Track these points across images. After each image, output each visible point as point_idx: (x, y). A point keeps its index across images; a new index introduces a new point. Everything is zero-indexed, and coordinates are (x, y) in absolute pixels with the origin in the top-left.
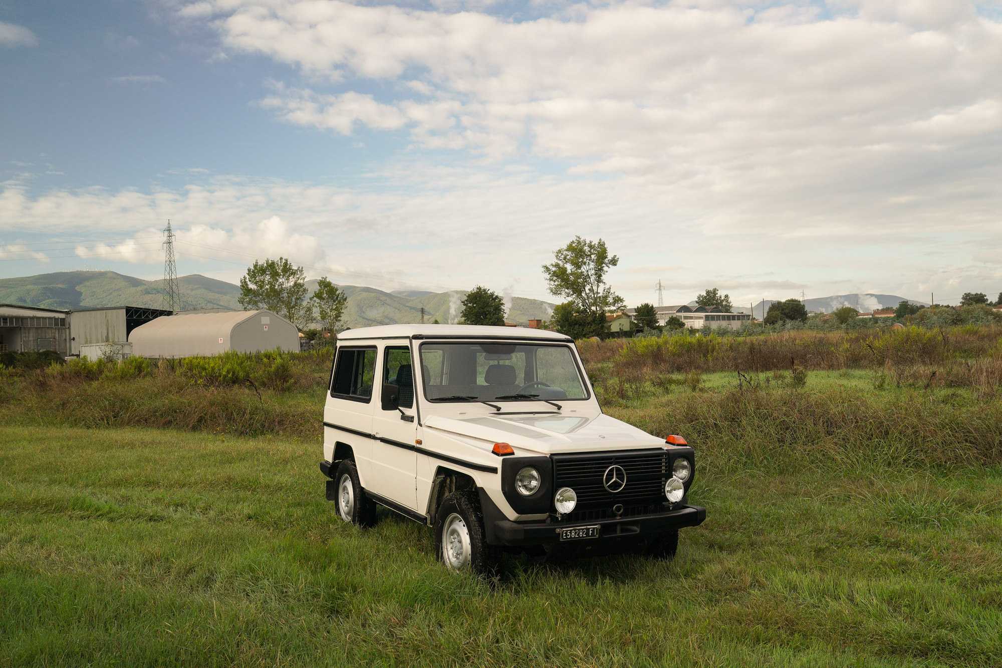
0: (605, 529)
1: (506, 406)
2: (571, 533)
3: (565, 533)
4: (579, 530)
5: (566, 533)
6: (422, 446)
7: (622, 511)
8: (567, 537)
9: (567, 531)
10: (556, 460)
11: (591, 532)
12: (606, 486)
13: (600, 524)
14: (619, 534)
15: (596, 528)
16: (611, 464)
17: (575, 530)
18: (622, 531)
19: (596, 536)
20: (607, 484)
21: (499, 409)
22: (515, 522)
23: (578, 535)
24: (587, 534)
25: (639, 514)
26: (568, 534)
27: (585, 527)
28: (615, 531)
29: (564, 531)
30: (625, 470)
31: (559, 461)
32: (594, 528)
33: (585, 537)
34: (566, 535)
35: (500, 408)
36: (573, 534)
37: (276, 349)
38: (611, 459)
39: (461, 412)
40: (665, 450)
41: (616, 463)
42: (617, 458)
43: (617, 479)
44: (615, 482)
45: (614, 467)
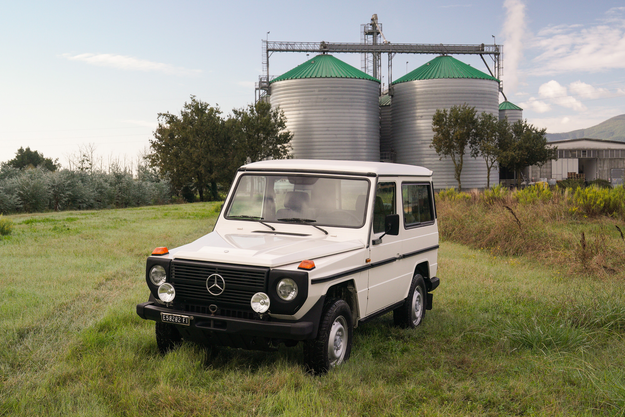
0: (197, 319)
2: (169, 317)
4: (175, 316)
5: (165, 317)
7: (215, 310)
9: (166, 315)
11: (184, 320)
12: (208, 289)
13: (194, 316)
14: (212, 327)
15: (188, 318)
16: (215, 272)
17: (172, 316)
18: (215, 326)
19: (187, 324)
23: (174, 320)
24: (181, 320)
26: (167, 317)
27: (180, 316)
28: (210, 325)
29: (163, 314)
30: (225, 279)
32: (186, 318)
33: (179, 322)
34: (165, 318)
36: (171, 318)
38: (214, 268)
40: (271, 269)
41: (218, 273)
42: (220, 269)
43: (217, 285)
44: (215, 287)
45: (215, 275)
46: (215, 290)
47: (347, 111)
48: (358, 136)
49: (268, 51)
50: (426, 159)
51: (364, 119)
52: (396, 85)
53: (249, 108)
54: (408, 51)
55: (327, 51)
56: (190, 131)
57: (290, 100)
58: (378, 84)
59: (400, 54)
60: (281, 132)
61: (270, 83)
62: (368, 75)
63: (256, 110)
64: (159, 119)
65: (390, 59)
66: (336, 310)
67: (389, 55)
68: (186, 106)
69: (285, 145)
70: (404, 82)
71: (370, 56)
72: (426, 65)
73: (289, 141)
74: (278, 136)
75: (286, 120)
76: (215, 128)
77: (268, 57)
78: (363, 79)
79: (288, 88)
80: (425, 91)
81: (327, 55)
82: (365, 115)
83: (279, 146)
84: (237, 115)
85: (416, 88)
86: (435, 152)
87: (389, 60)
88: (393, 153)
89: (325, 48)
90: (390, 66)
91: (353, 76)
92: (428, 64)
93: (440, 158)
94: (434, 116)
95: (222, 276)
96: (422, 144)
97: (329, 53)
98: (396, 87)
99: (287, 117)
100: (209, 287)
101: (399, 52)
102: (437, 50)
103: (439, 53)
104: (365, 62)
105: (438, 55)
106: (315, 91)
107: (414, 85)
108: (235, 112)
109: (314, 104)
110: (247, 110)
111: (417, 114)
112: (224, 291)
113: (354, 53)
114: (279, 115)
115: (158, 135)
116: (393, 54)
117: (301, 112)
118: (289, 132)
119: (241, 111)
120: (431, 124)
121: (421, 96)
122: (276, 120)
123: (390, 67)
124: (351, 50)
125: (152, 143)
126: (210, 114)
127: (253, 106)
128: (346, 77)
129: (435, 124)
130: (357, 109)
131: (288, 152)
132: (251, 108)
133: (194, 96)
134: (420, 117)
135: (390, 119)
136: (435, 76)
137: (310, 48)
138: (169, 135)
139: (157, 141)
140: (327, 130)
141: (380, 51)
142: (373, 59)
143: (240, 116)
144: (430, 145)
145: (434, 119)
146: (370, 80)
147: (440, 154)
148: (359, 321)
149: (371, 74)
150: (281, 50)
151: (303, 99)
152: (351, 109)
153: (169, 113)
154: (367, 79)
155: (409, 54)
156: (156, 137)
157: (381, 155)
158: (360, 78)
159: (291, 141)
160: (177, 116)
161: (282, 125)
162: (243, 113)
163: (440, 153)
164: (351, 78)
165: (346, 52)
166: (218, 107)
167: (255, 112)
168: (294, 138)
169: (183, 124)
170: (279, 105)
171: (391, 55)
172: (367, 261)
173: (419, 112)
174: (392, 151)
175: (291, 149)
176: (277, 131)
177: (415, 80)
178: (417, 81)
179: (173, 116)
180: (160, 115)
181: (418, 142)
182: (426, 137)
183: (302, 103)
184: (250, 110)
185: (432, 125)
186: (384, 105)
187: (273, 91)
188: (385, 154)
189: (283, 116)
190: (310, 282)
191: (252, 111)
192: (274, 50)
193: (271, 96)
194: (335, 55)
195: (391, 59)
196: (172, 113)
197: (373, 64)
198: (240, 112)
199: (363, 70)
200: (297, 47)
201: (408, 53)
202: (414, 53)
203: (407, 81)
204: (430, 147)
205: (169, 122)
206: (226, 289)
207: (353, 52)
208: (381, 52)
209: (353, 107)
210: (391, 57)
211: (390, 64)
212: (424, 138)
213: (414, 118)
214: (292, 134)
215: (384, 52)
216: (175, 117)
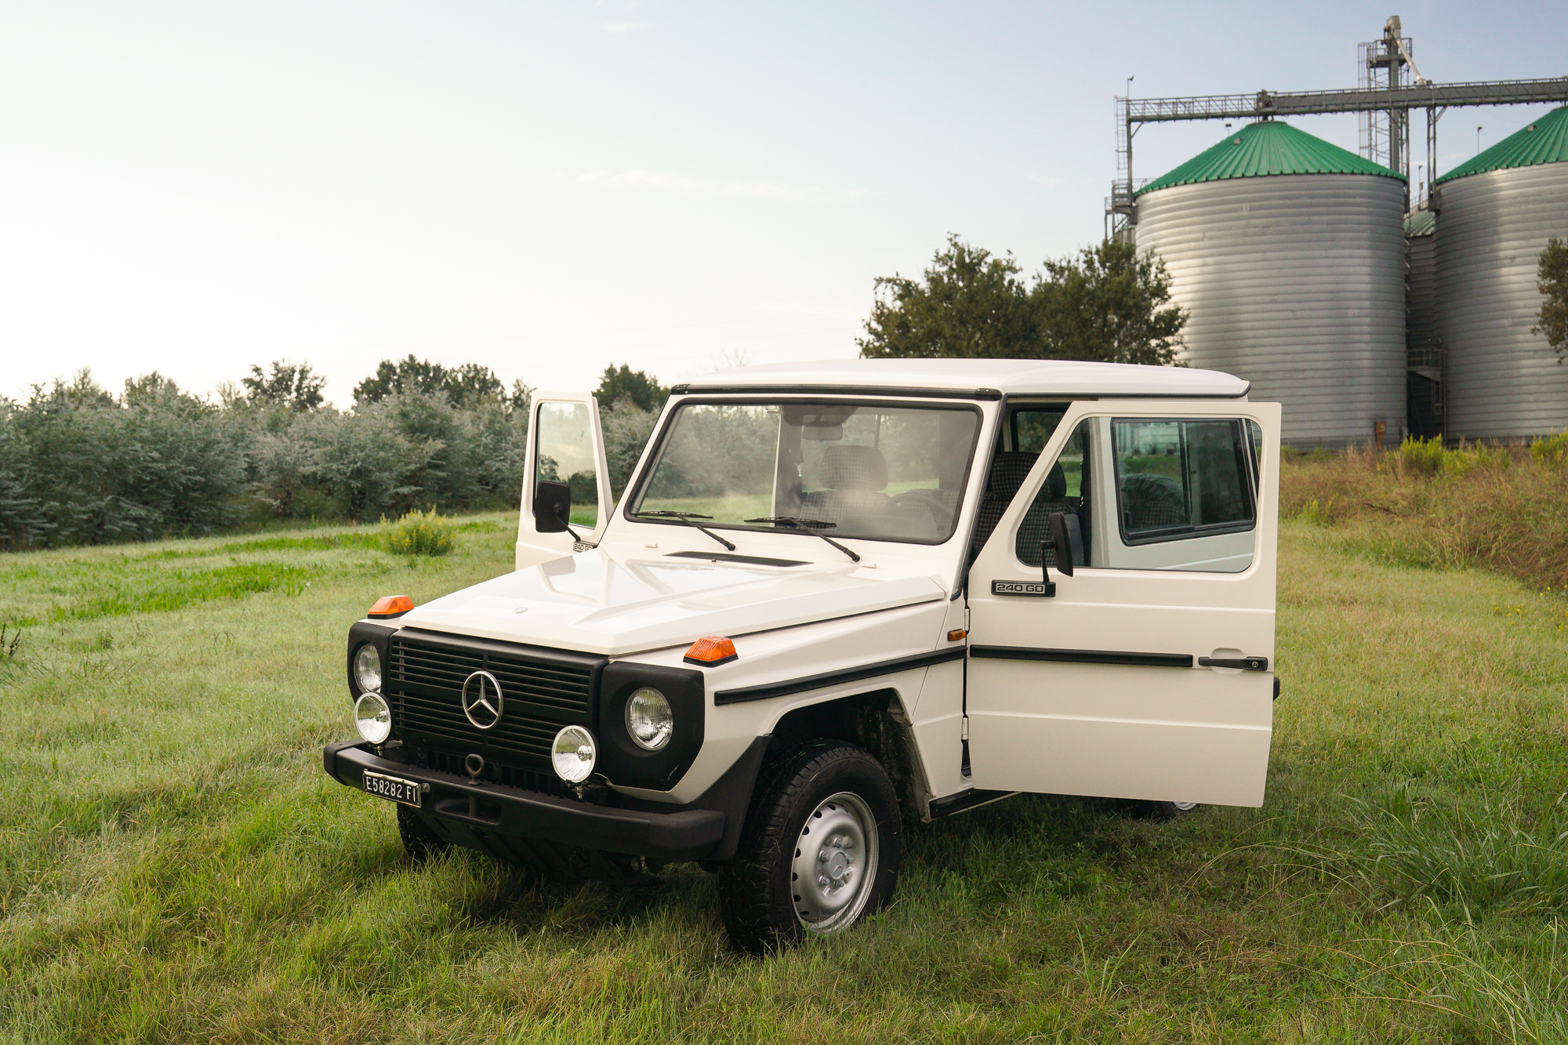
2: (378, 782)
3: (369, 780)
4: (391, 782)
7: (481, 770)
8: (373, 790)
9: (373, 777)
11: (408, 793)
12: (466, 711)
13: (430, 783)
14: (471, 815)
15: (417, 787)
16: (481, 667)
17: (385, 780)
18: (480, 812)
19: (415, 803)
20: (467, 707)
21: (730, 546)
23: (389, 791)
24: (404, 794)
26: (374, 783)
27: (400, 780)
28: (465, 809)
30: (502, 686)
32: (412, 787)
33: (399, 799)
34: (372, 785)
36: (382, 786)
38: (481, 657)
40: (612, 661)
41: (489, 668)
42: (493, 656)
43: (484, 702)
44: (481, 706)
45: (480, 675)
46: (481, 714)
47: (1322, 253)
48: (1350, 312)
49: (1130, 121)
50: (1525, 362)
51: (1365, 270)
52: (1446, 185)
53: (1083, 257)
54: (1478, 100)
55: (1273, 114)
56: (946, 314)
57: (1181, 234)
58: (1402, 184)
59: (1458, 108)
60: (1159, 308)
61: (1135, 197)
62: (1376, 165)
63: (1099, 262)
64: (878, 289)
65: (1432, 122)
66: (817, 778)
67: (1428, 113)
68: (938, 260)
69: (1169, 339)
70: (1467, 175)
71: (1382, 118)
72: (1524, 132)
73: (1177, 330)
74: (1152, 318)
75: (1171, 281)
76: (1001, 306)
77: (1130, 137)
78: (1362, 174)
79: (1177, 205)
80: (1522, 195)
81: (1273, 122)
82: (1367, 261)
83: (1154, 342)
84: (1056, 274)
85: (1499, 189)
86: (1547, 345)
87: (1429, 125)
88: (1441, 350)
89: (1267, 105)
90: (1431, 139)
91: (1335, 167)
92: (1531, 129)
93: (1558, 359)
94: (1543, 256)
95: (496, 676)
96: (1514, 325)
97: (1277, 118)
98: (1445, 189)
99: (1173, 273)
100: (469, 706)
101: (1455, 105)
102: (1554, 93)
103: (1561, 100)
104: (1370, 135)
105: (1558, 105)
106: (1241, 209)
107: (1494, 182)
108: (1051, 267)
109: (1240, 240)
110: (1078, 260)
111: (1502, 254)
112: (503, 719)
113: (1340, 114)
114: (1153, 270)
115: (874, 325)
116: (1438, 109)
117: (1209, 260)
118: (1178, 309)
119: (1064, 264)
120: (1535, 277)
121: (1512, 209)
122: (1146, 283)
123: (1432, 143)
124: (1331, 107)
125: (861, 344)
126: (990, 276)
127: (1091, 253)
128: (1319, 173)
129: (1544, 275)
130: (1344, 248)
131: (1174, 357)
132: (1086, 256)
133: (956, 235)
134: (1508, 261)
135: (1433, 269)
136: (1548, 156)
137: (1232, 107)
138: (899, 327)
139: (872, 341)
140: (1271, 302)
141: (1405, 104)
142: (1390, 126)
143: (1061, 276)
144: (1532, 327)
145: (1542, 264)
146: (1379, 175)
147: (1561, 350)
148: (930, 803)
149: (1384, 162)
150: (1160, 118)
151: (1212, 230)
152: (1332, 248)
153: (900, 277)
154: (1371, 174)
155: (1481, 107)
156: (872, 331)
157: (1410, 355)
158: (1353, 173)
159: (1181, 331)
160: (917, 282)
161: (1160, 292)
162: (1069, 269)
163: (1558, 346)
164: (1331, 173)
165: (1320, 112)
166: (1012, 257)
167: (1097, 265)
168: (1189, 322)
169: (929, 299)
170: (1154, 247)
171: (1434, 113)
172: (951, 637)
173: (1507, 247)
174: (1438, 345)
175: (1183, 349)
176: (1148, 308)
177: (1497, 169)
178: (1500, 171)
179: (908, 284)
180: (880, 281)
181: (1505, 322)
182: (1525, 307)
183: (1211, 238)
184: (1085, 262)
185: (1539, 279)
186: (1420, 234)
187: (1143, 214)
188: (1419, 353)
189: (1162, 271)
190: (709, 700)
191: (1090, 263)
192: (1143, 119)
193: (1138, 227)
194: (1293, 121)
195: (1435, 122)
196: (906, 276)
197: (1390, 136)
198: (1061, 267)
199: (1365, 154)
200: (1198, 109)
201: (1478, 104)
202: (1494, 103)
203: (1476, 173)
204: (1533, 331)
205: (901, 297)
206: (505, 712)
207: (1337, 111)
208: (1408, 107)
209: (1337, 243)
210: (1435, 118)
211: (1432, 135)
212: (1521, 311)
213: (1495, 263)
214: (1186, 313)
215: (1415, 107)
216: (913, 285)
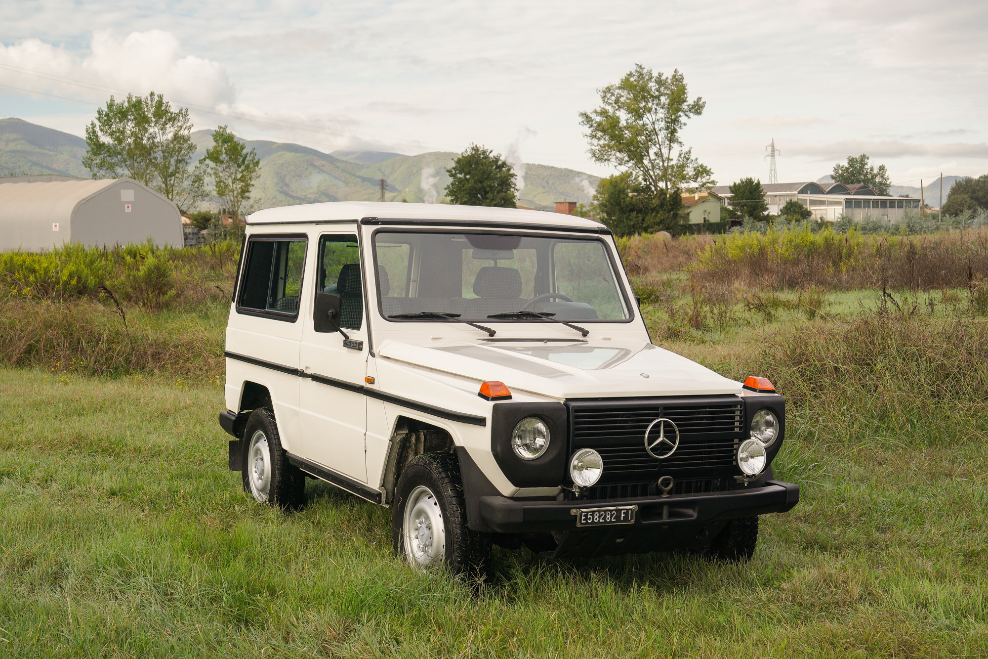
0: (645, 511)
1: (503, 329)
2: (593, 515)
3: (584, 516)
4: (605, 511)
5: (586, 516)
6: (375, 387)
7: (671, 486)
8: (587, 522)
9: (587, 512)
10: (573, 407)
11: (623, 515)
12: (648, 448)
13: (638, 504)
14: (665, 519)
15: (631, 509)
16: (657, 415)
17: (599, 511)
18: (671, 515)
19: (630, 521)
20: (649, 445)
21: (492, 333)
22: (511, 498)
23: (604, 518)
24: (618, 518)
25: (698, 490)
26: (589, 516)
27: (615, 507)
28: (660, 516)
29: (582, 512)
30: (678, 425)
31: (578, 410)
32: (628, 510)
33: (614, 522)
34: (586, 519)
35: (495, 332)
36: (597, 517)
37: (145, 243)
38: (656, 407)
39: (434, 337)
40: (740, 397)
41: (665, 415)
42: (667, 407)
43: (665, 439)
44: (662, 442)
45: (660, 421)
46: (663, 448)
